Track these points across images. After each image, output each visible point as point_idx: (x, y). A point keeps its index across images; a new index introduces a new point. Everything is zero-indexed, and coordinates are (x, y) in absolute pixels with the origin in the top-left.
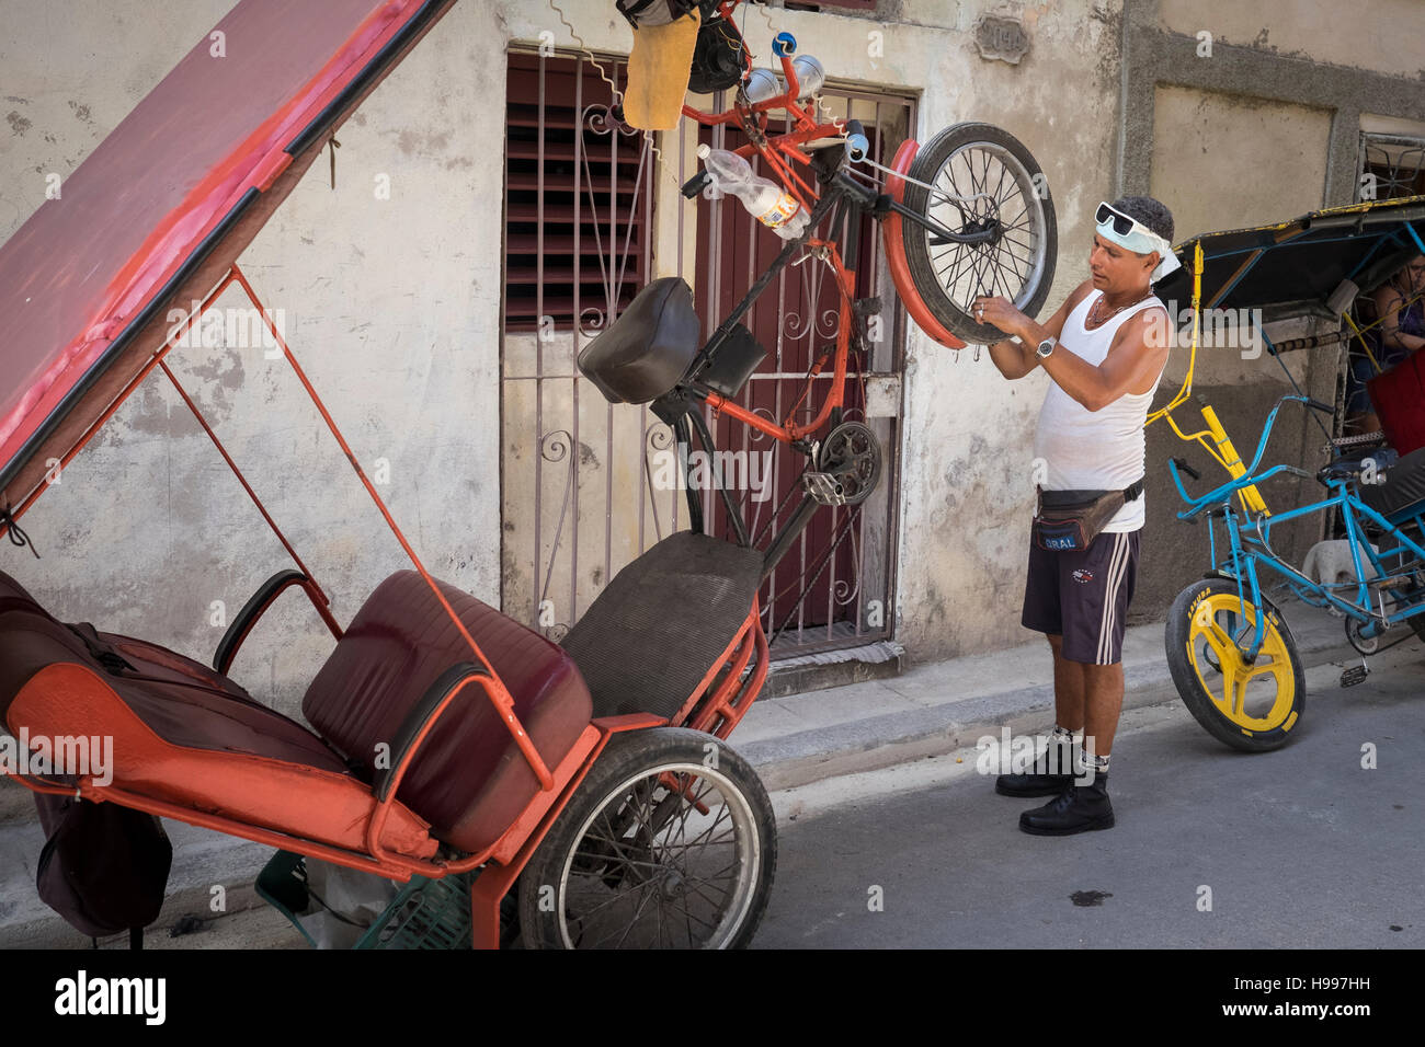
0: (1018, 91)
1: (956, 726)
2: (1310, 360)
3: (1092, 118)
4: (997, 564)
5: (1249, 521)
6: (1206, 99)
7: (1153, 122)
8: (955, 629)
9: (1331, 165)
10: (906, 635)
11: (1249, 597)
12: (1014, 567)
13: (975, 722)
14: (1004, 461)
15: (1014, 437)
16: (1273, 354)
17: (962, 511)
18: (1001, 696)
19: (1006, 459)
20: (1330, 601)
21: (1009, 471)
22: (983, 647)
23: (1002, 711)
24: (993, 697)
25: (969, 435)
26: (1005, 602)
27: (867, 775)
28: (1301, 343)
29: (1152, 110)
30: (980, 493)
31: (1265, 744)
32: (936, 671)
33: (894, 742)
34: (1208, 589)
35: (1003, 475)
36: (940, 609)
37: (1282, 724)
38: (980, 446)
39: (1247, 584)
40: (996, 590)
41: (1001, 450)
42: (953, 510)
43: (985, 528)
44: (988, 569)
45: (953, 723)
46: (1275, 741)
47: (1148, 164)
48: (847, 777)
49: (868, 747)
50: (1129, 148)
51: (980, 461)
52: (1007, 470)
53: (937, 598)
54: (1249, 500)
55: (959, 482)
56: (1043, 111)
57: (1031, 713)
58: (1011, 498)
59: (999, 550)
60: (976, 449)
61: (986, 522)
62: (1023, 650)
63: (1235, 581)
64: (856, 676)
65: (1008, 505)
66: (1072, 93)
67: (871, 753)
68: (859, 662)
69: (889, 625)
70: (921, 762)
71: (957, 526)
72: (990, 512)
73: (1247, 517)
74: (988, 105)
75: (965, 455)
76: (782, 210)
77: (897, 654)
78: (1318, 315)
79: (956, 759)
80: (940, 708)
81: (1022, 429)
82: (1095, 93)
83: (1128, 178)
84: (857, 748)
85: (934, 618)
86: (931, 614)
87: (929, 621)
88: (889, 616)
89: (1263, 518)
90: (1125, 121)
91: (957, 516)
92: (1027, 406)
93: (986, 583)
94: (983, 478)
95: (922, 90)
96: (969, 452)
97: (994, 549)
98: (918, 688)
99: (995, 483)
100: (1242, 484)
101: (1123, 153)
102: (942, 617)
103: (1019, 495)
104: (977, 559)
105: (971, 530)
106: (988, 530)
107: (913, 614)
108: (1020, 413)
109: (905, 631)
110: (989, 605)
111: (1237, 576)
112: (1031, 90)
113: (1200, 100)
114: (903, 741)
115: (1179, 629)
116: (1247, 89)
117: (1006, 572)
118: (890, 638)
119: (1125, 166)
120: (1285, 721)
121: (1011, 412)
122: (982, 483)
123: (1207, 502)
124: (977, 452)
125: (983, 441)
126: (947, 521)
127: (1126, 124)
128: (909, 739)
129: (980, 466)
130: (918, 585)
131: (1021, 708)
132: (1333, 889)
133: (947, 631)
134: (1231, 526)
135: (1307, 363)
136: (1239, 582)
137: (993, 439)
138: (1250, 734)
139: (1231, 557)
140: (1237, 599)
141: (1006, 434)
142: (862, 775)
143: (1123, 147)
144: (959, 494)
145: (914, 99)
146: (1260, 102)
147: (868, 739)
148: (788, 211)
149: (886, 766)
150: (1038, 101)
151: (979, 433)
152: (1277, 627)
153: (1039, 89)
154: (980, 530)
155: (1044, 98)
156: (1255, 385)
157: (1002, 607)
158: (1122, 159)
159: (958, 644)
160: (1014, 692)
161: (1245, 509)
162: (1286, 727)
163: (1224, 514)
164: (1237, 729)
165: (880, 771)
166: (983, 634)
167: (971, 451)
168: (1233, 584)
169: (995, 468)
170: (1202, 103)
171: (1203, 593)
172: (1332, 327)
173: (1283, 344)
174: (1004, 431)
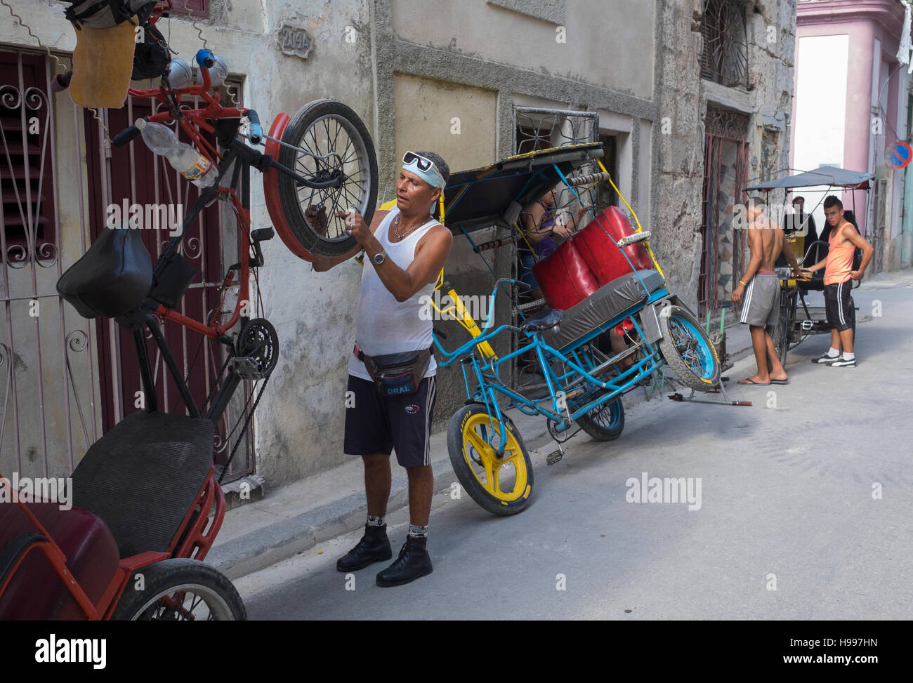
0: (308, 77)
1: (314, 528)
2: (495, 255)
3: (356, 97)
4: (319, 411)
5: (486, 364)
6: (423, 84)
7: (394, 99)
8: (296, 460)
9: (498, 127)
10: (264, 469)
11: (494, 414)
12: (331, 411)
13: (326, 523)
14: (318, 338)
15: (324, 320)
16: (477, 252)
17: (294, 376)
18: (337, 502)
19: (320, 337)
20: (539, 411)
21: (322, 344)
22: (315, 470)
23: (341, 513)
24: (332, 505)
25: (294, 322)
26: (326, 437)
27: (260, 573)
28: (492, 244)
29: (392, 92)
30: (305, 360)
31: (515, 509)
32: (288, 492)
33: (274, 547)
34: (470, 412)
35: (318, 348)
36: (285, 447)
37: (523, 494)
38: (302, 328)
39: (492, 406)
40: (320, 429)
41: (316, 330)
42: (288, 376)
43: (310, 386)
44: (314, 415)
45: (311, 527)
46: (520, 506)
47: (393, 128)
48: (246, 577)
49: (258, 553)
50: (381, 117)
51: (303, 339)
52: (321, 344)
53: (282, 439)
54: (483, 350)
55: (291, 356)
56: (325, 91)
57: (360, 511)
58: (325, 363)
59: (320, 401)
60: (300, 331)
61: (310, 382)
62: (340, 469)
63: (485, 404)
64: (233, 503)
65: (323, 369)
66: (343, 79)
67: (261, 556)
68: (235, 493)
69: (250, 463)
70: (294, 557)
71: (292, 387)
72: (312, 374)
73: (484, 360)
74: (290, 88)
75: (293, 337)
76: (200, 166)
77: (260, 483)
78: (500, 225)
79: (317, 551)
80: (298, 517)
81: (328, 314)
82: (357, 79)
83: (382, 137)
84: (250, 555)
85: (282, 454)
86: (280, 452)
87: (278, 457)
88: (251, 457)
89: (494, 361)
90: (377, 99)
91: (291, 379)
92: (330, 298)
93: (314, 424)
94: (306, 351)
95: (245, 76)
96: (295, 334)
97: (316, 401)
98: (277, 505)
99: (314, 354)
100: (479, 340)
101: (377, 120)
102: (287, 453)
103: (330, 360)
104: (306, 408)
105: (301, 389)
106: (312, 388)
107: (267, 453)
108: (326, 303)
109: (263, 467)
110: (316, 440)
111: (486, 401)
112: (317, 76)
113: (420, 84)
114: (280, 545)
115: (457, 441)
116: (448, 77)
117: (326, 416)
118: (252, 473)
119: (379, 130)
120: (524, 492)
121: (321, 303)
122: (306, 355)
123: (459, 354)
124: (301, 333)
125: (304, 325)
126: (285, 384)
127: (378, 100)
128: (284, 543)
129: (303, 343)
130: (269, 433)
131: (353, 509)
132: (585, 594)
133: (291, 462)
134: (476, 368)
135: (494, 257)
136: (487, 404)
137: (310, 322)
138: (506, 504)
139: (480, 388)
140: (486, 416)
141: (319, 319)
142: (255, 574)
143: (377, 117)
144: (291, 364)
145: (240, 83)
146: (455, 86)
147: (257, 548)
148: (204, 167)
149: (270, 564)
150: (322, 85)
151: (301, 320)
152: (512, 432)
153: (322, 75)
154: (307, 388)
155: (325, 82)
156: (466, 273)
157: (325, 440)
158: (377, 125)
159: (299, 471)
160: (345, 499)
161: (482, 356)
162: (525, 496)
163: (471, 360)
164: (498, 501)
165: (267, 569)
166: (314, 462)
167: (297, 332)
168: (484, 407)
169: (313, 344)
170: (422, 86)
171: (467, 415)
172: (507, 233)
173: (482, 245)
174: (317, 316)
